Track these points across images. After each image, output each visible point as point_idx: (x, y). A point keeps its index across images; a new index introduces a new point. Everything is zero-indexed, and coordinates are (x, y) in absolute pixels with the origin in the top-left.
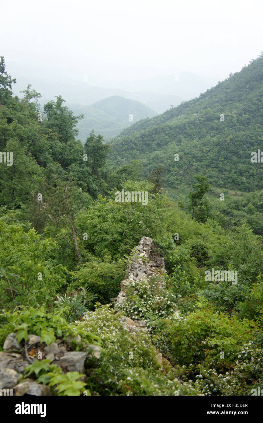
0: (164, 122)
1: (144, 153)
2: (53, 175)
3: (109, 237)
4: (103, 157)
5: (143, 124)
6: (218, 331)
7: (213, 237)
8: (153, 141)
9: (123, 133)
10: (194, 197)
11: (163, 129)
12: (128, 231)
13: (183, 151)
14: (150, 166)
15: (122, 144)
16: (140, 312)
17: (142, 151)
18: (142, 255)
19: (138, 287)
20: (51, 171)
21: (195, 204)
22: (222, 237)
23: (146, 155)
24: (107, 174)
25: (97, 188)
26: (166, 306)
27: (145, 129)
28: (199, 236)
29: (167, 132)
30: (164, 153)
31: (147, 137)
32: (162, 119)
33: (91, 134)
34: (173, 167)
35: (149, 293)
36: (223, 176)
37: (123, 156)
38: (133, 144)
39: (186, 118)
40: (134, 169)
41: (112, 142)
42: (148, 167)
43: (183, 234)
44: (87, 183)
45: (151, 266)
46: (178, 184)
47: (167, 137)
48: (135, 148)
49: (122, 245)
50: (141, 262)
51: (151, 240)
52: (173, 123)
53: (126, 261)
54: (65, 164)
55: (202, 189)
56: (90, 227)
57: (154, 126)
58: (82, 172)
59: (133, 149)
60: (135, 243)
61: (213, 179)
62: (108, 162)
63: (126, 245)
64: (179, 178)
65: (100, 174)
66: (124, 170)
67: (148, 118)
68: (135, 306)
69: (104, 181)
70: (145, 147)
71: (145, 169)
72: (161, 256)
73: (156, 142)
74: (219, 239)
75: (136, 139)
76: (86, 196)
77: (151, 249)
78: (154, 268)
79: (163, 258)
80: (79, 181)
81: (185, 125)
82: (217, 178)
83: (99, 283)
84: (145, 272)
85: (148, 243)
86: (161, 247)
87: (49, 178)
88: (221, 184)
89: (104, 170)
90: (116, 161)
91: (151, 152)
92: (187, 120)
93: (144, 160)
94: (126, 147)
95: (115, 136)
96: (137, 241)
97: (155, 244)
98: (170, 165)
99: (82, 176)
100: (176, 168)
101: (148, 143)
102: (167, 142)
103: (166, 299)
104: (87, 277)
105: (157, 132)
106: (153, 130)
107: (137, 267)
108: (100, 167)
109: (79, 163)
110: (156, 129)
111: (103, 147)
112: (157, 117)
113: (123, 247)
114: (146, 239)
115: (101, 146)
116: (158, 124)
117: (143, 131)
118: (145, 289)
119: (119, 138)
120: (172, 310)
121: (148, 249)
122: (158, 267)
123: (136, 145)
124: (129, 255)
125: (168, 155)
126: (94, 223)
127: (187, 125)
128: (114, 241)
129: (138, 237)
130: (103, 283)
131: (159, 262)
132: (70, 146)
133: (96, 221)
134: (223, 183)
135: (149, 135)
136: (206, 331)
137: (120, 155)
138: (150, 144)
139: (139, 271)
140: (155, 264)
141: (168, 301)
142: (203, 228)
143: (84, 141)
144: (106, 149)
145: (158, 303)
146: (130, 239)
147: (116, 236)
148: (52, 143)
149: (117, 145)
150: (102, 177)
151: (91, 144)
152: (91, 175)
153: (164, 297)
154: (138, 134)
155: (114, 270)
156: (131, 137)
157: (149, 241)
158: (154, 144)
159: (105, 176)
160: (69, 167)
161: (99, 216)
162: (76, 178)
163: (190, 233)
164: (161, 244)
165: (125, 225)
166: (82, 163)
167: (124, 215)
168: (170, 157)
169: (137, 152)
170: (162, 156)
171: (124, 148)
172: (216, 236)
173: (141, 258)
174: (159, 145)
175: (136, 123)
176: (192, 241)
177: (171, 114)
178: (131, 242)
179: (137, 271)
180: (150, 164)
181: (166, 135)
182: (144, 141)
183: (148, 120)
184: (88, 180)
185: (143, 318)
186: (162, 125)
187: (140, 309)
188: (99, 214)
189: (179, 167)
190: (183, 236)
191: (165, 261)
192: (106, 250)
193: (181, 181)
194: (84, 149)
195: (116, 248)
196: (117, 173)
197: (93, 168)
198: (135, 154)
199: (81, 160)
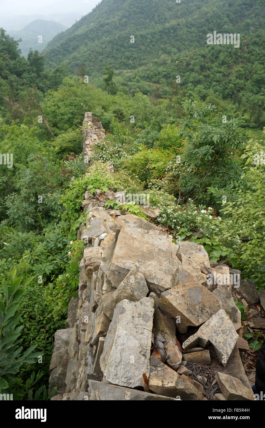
0: (73, 32)
2: (14, 83)
3: (65, 117)
4: (42, 64)
5: (60, 36)
6: (153, 160)
7: (123, 103)
8: (69, 47)
9: (49, 45)
10: (107, 80)
11: (74, 37)
12: (76, 111)
13: (90, 50)
15: (50, 53)
16: (103, 158)
17: (64, 55)
18: (89, 123)
19: (99, 145)
20: (11, 81)
21: (108, 85)
22: (128, 101)
23: (67, 57)
24: (47, 75)
25: (43, 86)
26: (117, 152)
27: (62, 40)
28: (116, 104)
29: (77, 39)
30: (78, 54)
31: (65, 45)
32: (72, 31)
33: (30, 51)
34: (86, 62)
35: (106, 146)
36: (118, 62)
37: (52, 61)
39: (87, 27)
40: (63, 68)
41: (43, 53)
42: (70, 65)
43: (106, 105)
44: (36, 84)
45: (95, 129)
46: (92, 72)
47: (78, 42)
48: (59, 54)
49: (75, 120)
50: (90, 128)
51: (91, 113)
52: (80, 32)
53: (81, 129)
54: (19, 75)
55: (110, 74)
56: (51, 113)
57: (68, 37)
58: (31, 78)
59: (58, 55)
60: (82, 117)
61: (112, 65)
62: (45, 66)
63: (77, 119)
64: (92, 68)
65: (42, 76)
66: (57, 71)
67: (62, 32)
68: (101, 155)
69: (46, 80)
70: (65, 52)
71: (69, 66)
72: (99, 121)
73: (72, 47)
74: (127, 103)
75: (58, 47)
76: (40, 93)
77: (92, 118)
78: (97, 129)
79: (100, 123)
80: (30, 83)
81: (87, 32)
82: (115, 64)
83: (70, 146)
84: (95, 134)
85: (90, 115)
86: (97, 116)
87: (12, 86)
89: (44, 73)
90: (49, 65)
91: (70, 55)
92: (88, 29)
93: (67, 61)
94: (53, 54)
95: (44, 48)
96: (83, 115)
97: (94, 115)
98: (84, 61)
99: (32, 80)
100: (88, 62)
101: (66, 48)
102: (79, 46)
103: (116, 148)
104: (62, 144)
105: (70, 40)
106: (68, 40)
107: (90, 132)
108: (41, 72)
109: (28, 72)
110: (70, 38)
111: (40, 58)
112: (68, 30)
113: (76, 121)
114: (88, 114)
115: (38, 58)
116: (69, 35)
117: (61, 41)
118: (103, 145)
119: (47, 49)
120: (121, 153)
121: (91, 119)
122: (99, 128)
123: (59, 51)
124: (82, 126)
125: (81, 55)
126: (53, 110)
127: (88, 32)
128: (69, 119)
129: (82, 113)
130: (73, 145)
131: (99, 125)
132: (18, 62)
133: (53, 108)
134: (118, 66)
135: (66, 43)
136: (146, 161)
137: (50, 60)
138: (68, 50)
139: (91, 133)
140: (97, 127)
141: (118, 148)
142: (117, 98)
143: (26, 57)
144: (42, 59)
145: (113, 151)
146: (78, 115)
147: (70, 115)
148: (6, 62)
149: (47, 54)
150: (44, 78)
151: (31, 58)
152: (37, 78)
153: (115, 147)
154: (59, 45)
155: (75, 136)
156: (54, 47)
157: (90, 114)
158: (70, 49)
159: (46, 77)
160: (22, 76)
161: (54, 106)
162: (29, 82)
163: (110, 103)
164: (97, 114)
165: (74, 107)
167: (71, 101)
168: (83, 56)
169: (61, 56)
170: (77, 56)
171: (52, 55)
172: (125, 102)
173: (89, 125)
174: (74, 49)
175: (56, 36)
176: (113, 108)
177: (77, 26)
178: (80, 117)
180: (70, 63)
181: (77, 41)
182: (64, 48)
183: (63, 33)
184: (36, 82)
185: (106, 161)
186: (73, 35)
187: (103, 156)
189: (90, 61)
190: (107, 106)
191: (102, 124)
192: (66, 125)
193: (93, 70)
194: (28, 62)
195: (71, 122)
196: (53, 73)
197: (37, 73)
198: (60, 58)
199: (28, 70)
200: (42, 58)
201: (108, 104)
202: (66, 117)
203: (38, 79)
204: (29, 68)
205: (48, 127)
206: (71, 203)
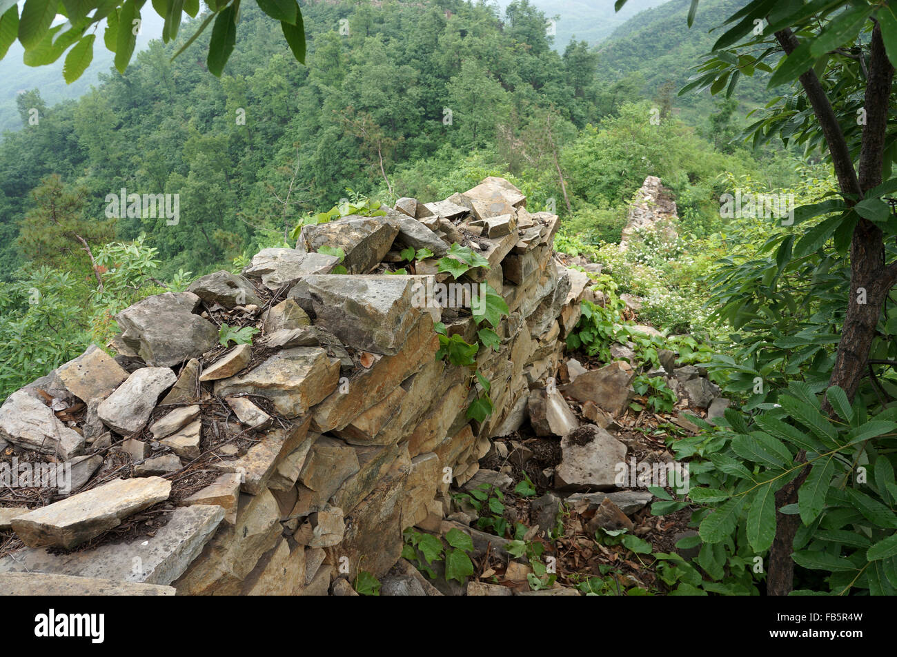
1: (647, 59)
2: (524, 100)
3: (604, 178)
4: (589, 70)
5: (644, 17)
8: (659, 41)
9: (615, 34)
10: (717, 120)
12: (628, 170)
14: (656, 77)
15: (615, 50)
17: (643, 57)
18: (647, 198)
19: (643, 233)
20: (520, 95)
21: (718, 130)
23: (649, 62)
24: (597, 94)
25: (583, 114)
27: (646, 25)
30: (675, 58)
31: (650, 36)
33: (571, 41)
35: (656, 239)
36: (761, 85)
37: (616, 66)
38: (630, 48)
40: (633, 84)
41: (600, 48)
42: (652, 80)
44: (570, 109)
45: (660, 213)
46: (697, 101)
48: (633, 53)
49: (621, 188)
50: (646, 208)
51: (659, 179)
53: (627, 206)
54: (538, 85)
55: (728, 109)
56: (579, 167)
57: (660, 20)
58: (562, 94)
59: (631, 55)
60: (638, 185)
61: (747, 91)
62: (596, 76)
63: (626, 187)
65: (586, 95)
66: (620, 87)
67: (650, 8)
68: (640, 254)
69: (592, 103)
70: (647, 51)
71: (648, 83)
72: (672, 199)
73: (663, 43)
75: (634, 40)
76: (571, 127)
77: (659, 191)
78: (663, 215)
79: (674, 203)
80: (558, 106)
82: (753, 89)
84: (651, 219)
85: (655, 184)
86: (672, 189)
87: (519, 105)
88: (759, 97)
89: (592, 88)
90: (607, 74)
91: (656, 58)
93: (646, 70)
94: (620, 52)
95: (604, 38)
96: (641, 181)
97: (664, 185)
98: (684, 75)
99: (561, 99)
101: (651, 44)
102: (679, 42)
105: (663, 27)
106: (658, 26)
107: (641, 213)
108: (586, 85)
109: (557, 82)
110: (663, 23)
111: (588, 58)
113: (622, 190)
114: (652, 179)
115: (586, 56)
117: (643, 28)
118: (651, 235)
119: (610, 42)
121: (654, 191)
122: (667, 212)
123: (634, 48)
124: (631, 199)
125: (682, 61)
126: (584, 162)
128: (611, 184)
129: (641, 177)
131: (669, 208)
132: (543, 60)
133: (586, 159)
134: (761, 96)
135: (653, 33)
137: (612, 65)
138: (654, 46)
139: (644, 217)
140: (664, 210)
142: (730, 161)
143: (561, 54)
145: (666, 250)
146: (631, 180)
147: (614, 177)
148: (519, 58)
149: (608, 51)
150: (589, 99)
151: (571, 55)
152: (575, 97)
153: (673, 244)
154: (637, 35)
155: (612, 219)
156: (627, 38)
157: (656, 181)
158: (660, 46)
159: (593, 97)
160: (543, 89)
161: (590, 153)
163: (711, 169)
164: (671, 184)
165: (625, 162)
166: (561, 81)
167: (623, 149)
169: (636, 59)
170: (672, 62)
171: (617, 54)
173: (647, 202)
174: (667, 47)
178: (633, 184)
179: (642, 218)
180: (655, 75)
182: (645, 42)
184: (570, 104)
188: (590, 150)
190: (702, 173)
191: (677, 206)
192: (602, 195)
193: (700, 96)
194: (562, 62)
195: (614, 192)
196: (610, 91)
197: (577, 88)
198: (634, 63)
199: (559, 77)
200: (592, 58)
201: (707, 170)
202: (605, 179)
203: (574, 100)
204: (561, 73)
205: (565, 193)
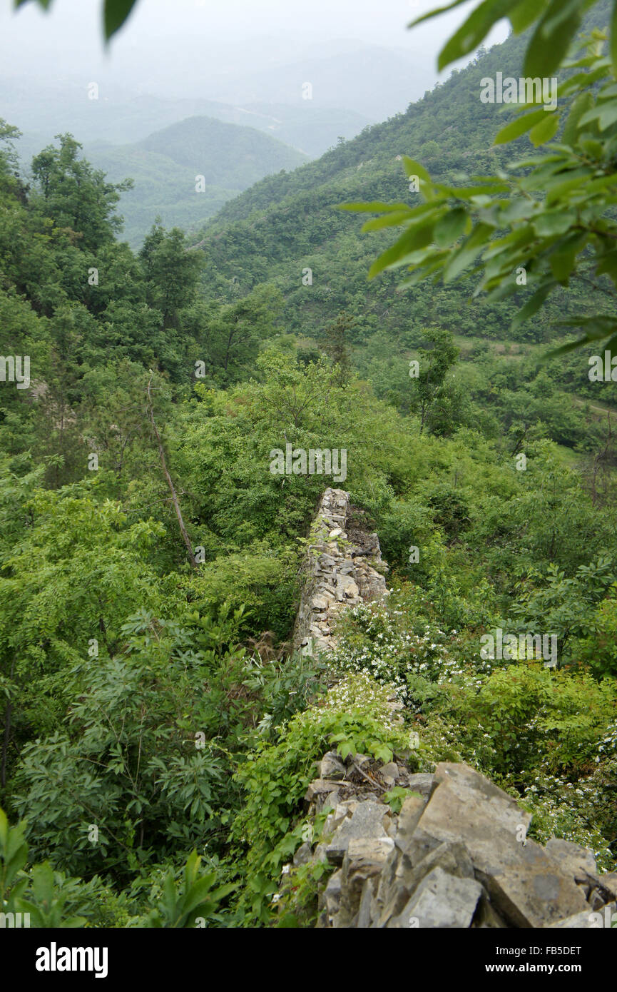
0: (322, 179)
1: (280, 261)
2: (72, 334)
3: (250, 493)
4: (188, 281)
5: (273, 188)
7: (473, 472)
8: (299, 229)
9: (224, 214)
10: (424, 380)
11: (323, 198)
12: (291, 478)
13: (375, 251)
14: (297, 293)
15: (226, 243)
16: (372, 668)
17: (275, 256)
18: (335, 533)
20: (65, 324)
21: (426, 396)
22: (494, 469)
23: (285, 265)
24: (201, 323)
25: (178, 358)
26: (426, 654)
27: (277, 200)
28: (443, 472)
29: (333, 207)
30: (329, 259)
31: (285, 221)
32: (318, 173)
33: (154, 227)
34: (353, 293)
35: (389, 628)
36: (473, 308)
37: (228, 272)
38: (251, 240)
39: (378, 168)
40: (264, 307)
41: (201, 238)
42: (291, 296)
43: (407, 470)
44: (154, 348)
45: (354, 556)
46: (367, 334)
47: (334, 218)
48: (257, 249)
49: (282, 510)
50: (336, 550)
51: (347, 494)
52: (348, 180)
53: (302, 549)
54: (96, 303)
55: (441, 361)
56: (197, 469)
57: (303, 194)
58: (140, 322)
59: (253, 252)
60: (311, 505)
61: (451, 318)
62: (200, 288)
63: (293, 510)
64: (370, 319)
65: (182, 324)
66: (242, 313)
67: (283, 172)
68: (363, 657)
69: (193, 340)
70: (281, 247)
71: (285, 301)
72: (370, 529)
73: (308, 233)
74: (487, 475)
75: (258, 226)
77: (348, 515)
78: (359, 559)
79: (374, 534)
80: (133, 344)
81: (375, 185)
82: (461, 313)
83: (250, 603)
84: (350, 574)
85: (342, 503)
86: (368, 510)
87: (63, 342)
88: (470, 328)
89: (191, 312)
90: (213, 284)
91: (296, 259)
92: (381, 173)
93: (280, 280)
94: (236, 248)
95: (205, 220)
96: (317, 498)
97: (355, 504)
98: (344, 289)
99: (140, 331)
100: (359, 296)
101: (288, 235)
102: (335, 231)
103: (426, 639)
104: (222, 591)
105: (308, 207)
106: (298, 204)
107: (332, 563)
108: (180, 306)
109: (131, 301)
110: (307, 199)
111: (185, 259)
112: (307, 169)
113: (284, 516)
114: (335, 495)
115: (181, 255)
116: (308, 187)
117: (274, 206)
118: (380, 621)
119: (215, 227)
120: (440, 661)
121: (342, 517)
122: (367, 555)
123: (258, 241)
124: (306, 536)
125: (339, 264)
126: (206, 460)
127: (379, 187)
128: (264, 502)
129: (314, 489)
130: (261, 603)
131: (368, 544)
132: (104, 260)
133: (208, 454)
134: (474, 325)
135: (290, 216)
136: (528, 703)
137: (221, 269)
138: (293, 239)
139: (338, 571)
140: (360, 550)
141: (429, 643)
142: (449, 450)
143: (136, 250)
144: (194, 262)
145: (410, 649)
146: (298, 496)
147: (267, 491)
148: (60, 254)
149: (213, 244)
150: (188, 332)
151: (155, 253)
152: (162, 329)
153: (422, 636)
154: (262, 217)
155: (276, 571)
156: (245, 223)
157: (342, 497)
158: (302, 238)
159: (195, 328)
160: (105, 312)
161: (215, 444)
162: (127, 338)
163: (420, 465)
164: (366, 502)
166: (137, 300)
168: (344, 269)
169: (260, 260)
170: (324, 267)
171: (230, 251)
172: (481, 468)
173: (335, 540)
174: (315, 240)
175: (256, 185)
176: (429, 485)
177: (341, 159)
178: (302, 502)
179: (333, 573)
180: (296, 288)
181: (332, 213)
182: (278, 232)
183: (284, 177)
184: (155, 340)
185: (382, 681)
186: (321, 189)
187: (373, 663)
188: (216, 438)
189: (369, 292)
190: (408, 474)
191: (381, 540)
192: (247, 524)
193: (373, 326)
194: (137, 264)
195: (269, 517)
196: (224, 319)
197: (165, 312)
198: (259, 266)
199: (134, 292)
200: (191, 260)
201: (414, 468)
202: (252, 494)
203: (162, 333)
204: (136, 285)
205: (182, 523)
206: (274, 784)
